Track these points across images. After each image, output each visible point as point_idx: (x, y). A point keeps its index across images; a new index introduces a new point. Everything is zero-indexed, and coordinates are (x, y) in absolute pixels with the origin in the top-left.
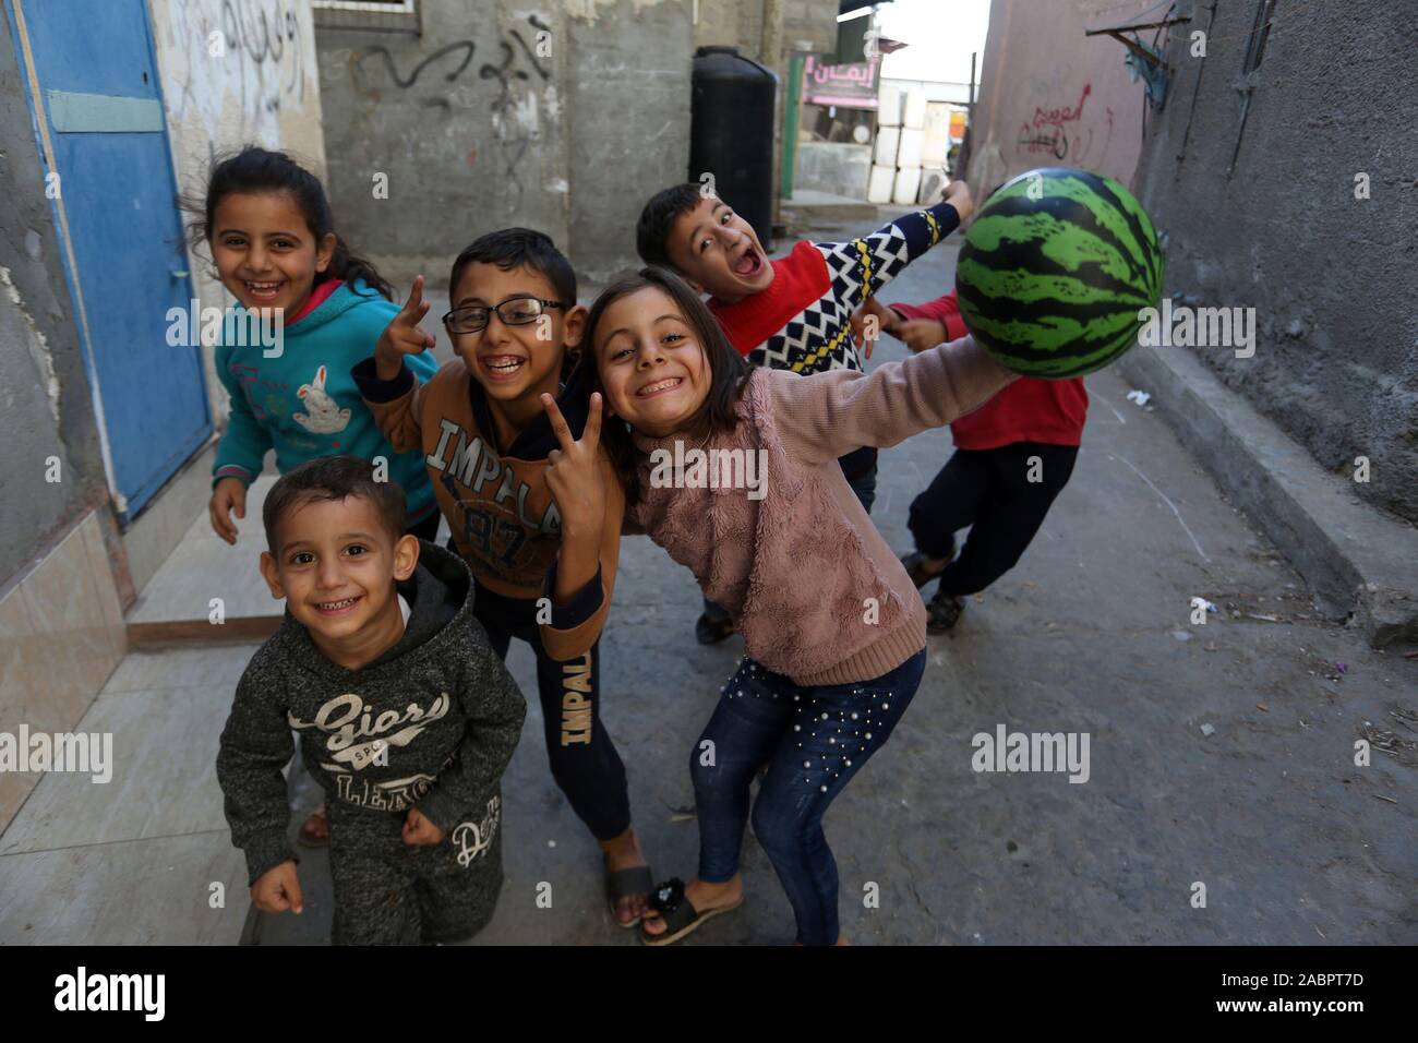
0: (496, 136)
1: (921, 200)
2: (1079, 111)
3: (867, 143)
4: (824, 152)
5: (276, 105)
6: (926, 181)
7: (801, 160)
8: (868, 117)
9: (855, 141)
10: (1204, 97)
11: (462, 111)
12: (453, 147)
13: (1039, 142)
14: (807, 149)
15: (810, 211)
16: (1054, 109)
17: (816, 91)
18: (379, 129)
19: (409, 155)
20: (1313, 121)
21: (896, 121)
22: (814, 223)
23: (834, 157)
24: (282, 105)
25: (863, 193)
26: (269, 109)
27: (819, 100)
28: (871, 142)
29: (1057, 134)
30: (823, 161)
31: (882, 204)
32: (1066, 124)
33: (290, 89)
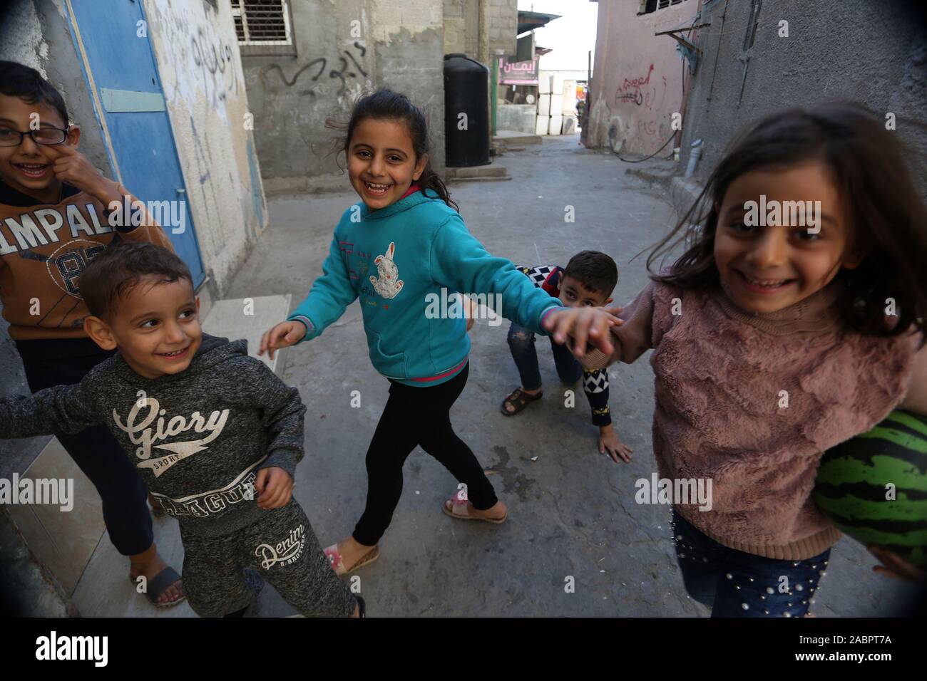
0: (340, 109)
1: (563, 132)
2: (648, 79)
3: (533, 104)
4: (511, 110)
5: (224, 97)
6: (565, 122)
7: (500, 114)
8: (533, 89)
9: (527, 103)
10: (720, 65)
11: (321, 97)
12: (318, 117)
13: (627, 97)
14: (502, 109)
15: (507, 141)
16: (634, 79)
17: (505, 77)
18: (278, 109)
19: (295, 122)
20: (786, 73)
21: (549, 92)
22: (509, 148)
23: (517, 112)
24: (227, 97)
25: (532, 130)
26: (221, 99)
27: (506, 82)
28: (536, 103)
29: (637, 92)
30: (511, 115)
31: (543, 136)
32: (641, 86)
33: (231, 88)
